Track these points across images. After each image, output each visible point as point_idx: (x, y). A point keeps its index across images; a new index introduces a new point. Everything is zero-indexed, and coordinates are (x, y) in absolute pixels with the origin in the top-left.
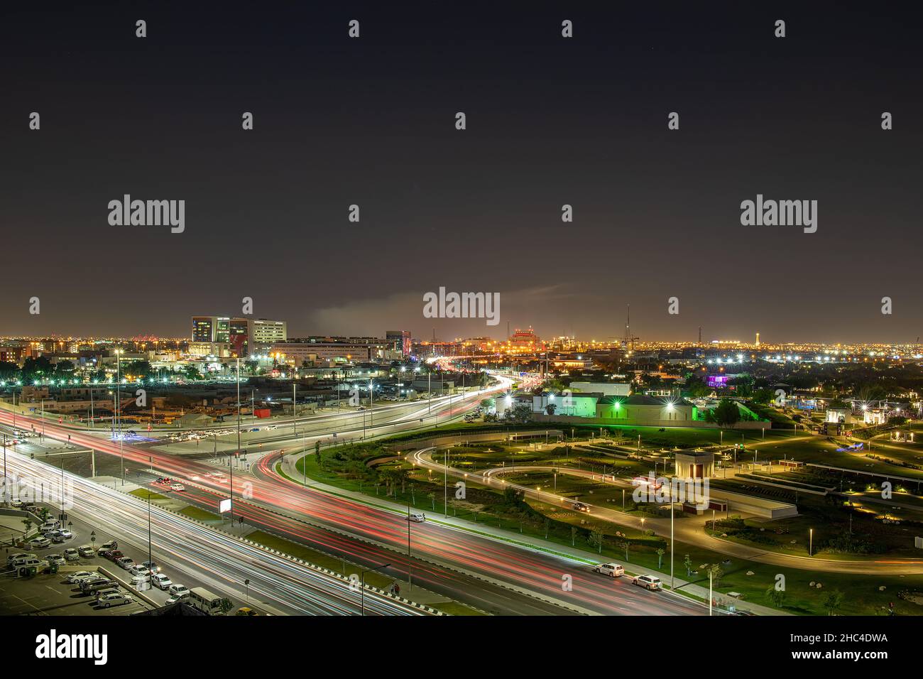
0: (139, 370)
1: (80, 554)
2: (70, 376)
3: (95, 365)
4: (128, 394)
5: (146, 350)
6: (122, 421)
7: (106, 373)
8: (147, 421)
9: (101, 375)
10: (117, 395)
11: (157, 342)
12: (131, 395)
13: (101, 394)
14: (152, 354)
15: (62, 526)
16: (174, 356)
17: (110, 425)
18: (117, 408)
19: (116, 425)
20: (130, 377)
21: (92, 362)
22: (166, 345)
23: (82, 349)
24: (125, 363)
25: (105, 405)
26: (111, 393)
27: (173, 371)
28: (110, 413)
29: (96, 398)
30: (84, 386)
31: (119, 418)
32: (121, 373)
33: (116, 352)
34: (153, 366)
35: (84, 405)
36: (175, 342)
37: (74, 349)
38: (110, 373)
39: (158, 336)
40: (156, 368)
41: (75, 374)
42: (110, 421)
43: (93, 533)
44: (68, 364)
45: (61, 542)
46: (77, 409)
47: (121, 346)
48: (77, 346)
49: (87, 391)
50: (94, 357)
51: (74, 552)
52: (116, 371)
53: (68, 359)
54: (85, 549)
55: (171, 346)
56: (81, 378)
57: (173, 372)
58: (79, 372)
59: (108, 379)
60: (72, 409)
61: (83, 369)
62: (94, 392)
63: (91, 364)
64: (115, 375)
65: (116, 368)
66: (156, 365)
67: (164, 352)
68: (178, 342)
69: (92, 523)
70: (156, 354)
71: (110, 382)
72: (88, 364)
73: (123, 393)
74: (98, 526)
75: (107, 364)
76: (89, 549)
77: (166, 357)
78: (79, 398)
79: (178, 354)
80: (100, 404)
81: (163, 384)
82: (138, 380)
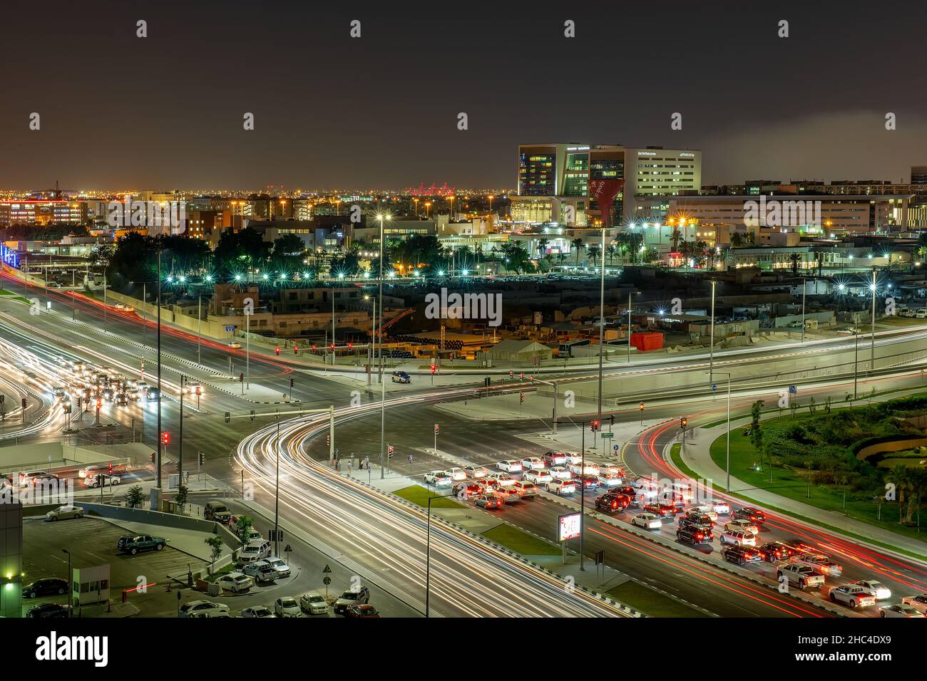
0: (419, 252)
1: (303, 609)
2: (297, 265)
3: (342, 242)
4: (396, 300)
5: (432, 213)
6: (386, 353)
7: (360, 258)
8: (430, 354)
9: (350, 263)
10: (377, 302)
11: (452, 198)
12: (402, 301)
13: (348, 300)
14: (442, 221)
15: (273, 553)
16: (483, 226)
17: (364, 361)
18: (377, 327)
19: (374, 361)
20: (401, 267)
21: (335, 237)
22: (469, 202)
23: (319, 213)
24: (394, 240)
25: (356, 322)
26: (367, 298)
27: (481, 255)
28: (365, 337)
29: (340, 308)
30: (320, 285)
31: (381, 346)
32: (386, 259)
33: (379, 217)
34: (445, 245)
35: (319, 321)
36: (486, 197)
37: (305, 214)
38: (367, 259)
39: (453, 186)
40: (449, 250)
41: (305, 261)
42: (364, 352)
43: (327, 570)
44: (294, 242)
45: (271, 583)
46: (306, 328)
47: (388, 206)
48: (310, 206)
49: (325, 293)
50: (339, 228)
51: (293, 604)
52: (377, 255)
53: (293, 231)
54: (313, 600)
55: (478, 206)
56: (315, 269)
57: (481, 258)
58: (312, 257)
59: (363, 271)
60: (299, 329)
61: (319, 251)
62: (337, 295)
63: (334, 242)
64: (375, 263)
65: (378, 250)
66: (450, 244)
67: (464, 217)
68: (491, 197)
69: (325, 548)
70: (451, 222)
71: (367, 275)
72: (328, 243)
73: (388, 298)
74: (337, 556)
75: (362, 242)
76: (319, 599)
77: (467, 227)
78: (311, 306)
79: (491, 221)
80: (348, 319)
81: (461, 280)
82: (417, 273)
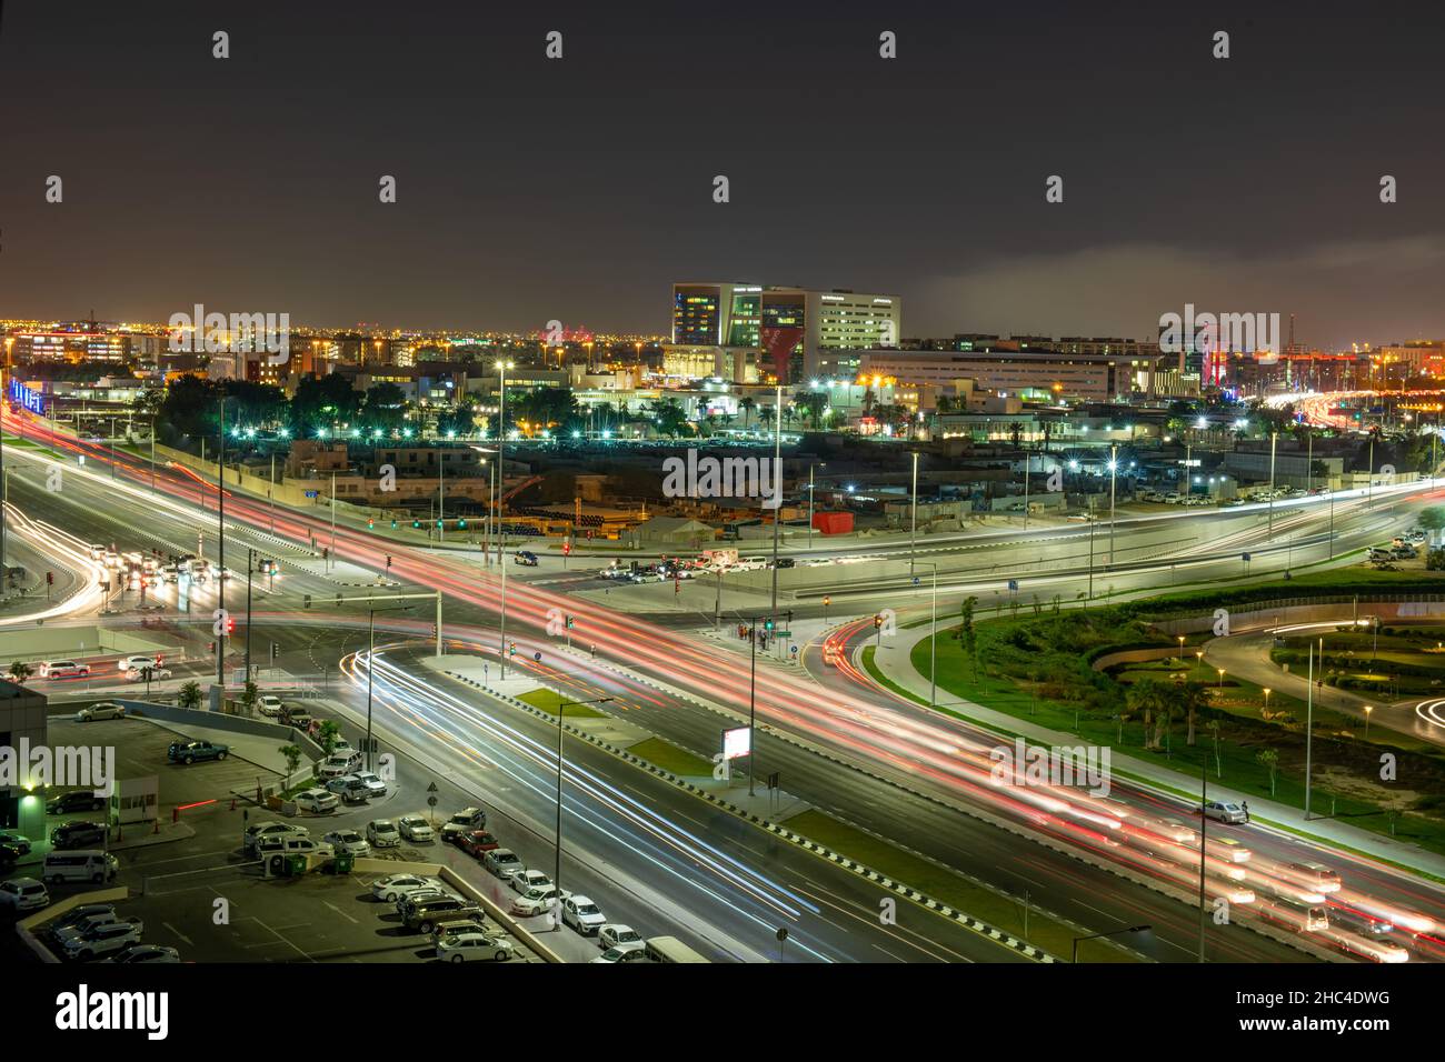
0: (548, 409)
1: (401, 834)
2: (395, 419)
3: (451, 394)
4: (521, 465)
5: (565, 362)
6: (507, 529)
7: (475, 414)
8: (563, 531)
9: (463, 420)
10: (497, 467)
11: (590, 345)
12: (528, 467)
13: (460, 463)
14: (578, 372)
15: (365, 766)
16: (629, 379)
17: (479, 537)
18: (496, 497)
19: (492, 538)
20: (526, 426)
21: (444, 387)
22: (612, 350)
23: (422, 358)
24: (517, 393)
25: (470, 491)
26: (483, 461)
27: (626, 413)
28: (480, 509)
29: (450, 473)
30: (425, 444)
31: (501, 520)
32: (507, 416)
33: (499, 365)
34: (581, 401)
35: (424, 488)
36: (632, 344)
37: (405, 359)
38: (484, 414)
39: (592, 330)
40: (586, 406)
41: (406, 416)
42: (480, 527)
43: (432, 788)
44: (393, 393)
45: (362, 802)
46: (407, 496)
47: (510, 352)
48: (412, 350)
49: (431, 455)
50: (449, 377)
51: (390, 828)
52: (496, 410)
53: (391, 379)
54: (414, 824)
55: (623, 355)
56: (418, 425)
57: (623, 417)
58: (415, 411)
59: (478, 429)
60: (397, 497)
61: (424, 403)
62: (447, 458)
63: (443, 394)
64: (493, 420)
65: (497, 404)
66: (588, 399)
67: (606, 367)
68: (638, 345)
69: (429, 762)
70: (589, 373)
71: (483, 435)
72: (434, 394)
73: (511, 463)
74: (445, 772)
75: (477, 395)
76: (422, 823)
77: (609, 379)
78: (413, 470)
79: (639, 373)
80: (460, 487)
81: (601, 444)
82: (546, 434)
